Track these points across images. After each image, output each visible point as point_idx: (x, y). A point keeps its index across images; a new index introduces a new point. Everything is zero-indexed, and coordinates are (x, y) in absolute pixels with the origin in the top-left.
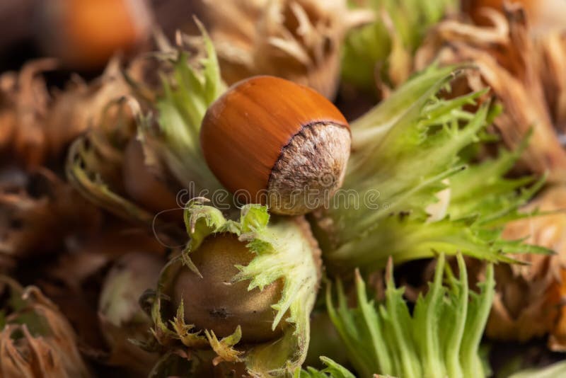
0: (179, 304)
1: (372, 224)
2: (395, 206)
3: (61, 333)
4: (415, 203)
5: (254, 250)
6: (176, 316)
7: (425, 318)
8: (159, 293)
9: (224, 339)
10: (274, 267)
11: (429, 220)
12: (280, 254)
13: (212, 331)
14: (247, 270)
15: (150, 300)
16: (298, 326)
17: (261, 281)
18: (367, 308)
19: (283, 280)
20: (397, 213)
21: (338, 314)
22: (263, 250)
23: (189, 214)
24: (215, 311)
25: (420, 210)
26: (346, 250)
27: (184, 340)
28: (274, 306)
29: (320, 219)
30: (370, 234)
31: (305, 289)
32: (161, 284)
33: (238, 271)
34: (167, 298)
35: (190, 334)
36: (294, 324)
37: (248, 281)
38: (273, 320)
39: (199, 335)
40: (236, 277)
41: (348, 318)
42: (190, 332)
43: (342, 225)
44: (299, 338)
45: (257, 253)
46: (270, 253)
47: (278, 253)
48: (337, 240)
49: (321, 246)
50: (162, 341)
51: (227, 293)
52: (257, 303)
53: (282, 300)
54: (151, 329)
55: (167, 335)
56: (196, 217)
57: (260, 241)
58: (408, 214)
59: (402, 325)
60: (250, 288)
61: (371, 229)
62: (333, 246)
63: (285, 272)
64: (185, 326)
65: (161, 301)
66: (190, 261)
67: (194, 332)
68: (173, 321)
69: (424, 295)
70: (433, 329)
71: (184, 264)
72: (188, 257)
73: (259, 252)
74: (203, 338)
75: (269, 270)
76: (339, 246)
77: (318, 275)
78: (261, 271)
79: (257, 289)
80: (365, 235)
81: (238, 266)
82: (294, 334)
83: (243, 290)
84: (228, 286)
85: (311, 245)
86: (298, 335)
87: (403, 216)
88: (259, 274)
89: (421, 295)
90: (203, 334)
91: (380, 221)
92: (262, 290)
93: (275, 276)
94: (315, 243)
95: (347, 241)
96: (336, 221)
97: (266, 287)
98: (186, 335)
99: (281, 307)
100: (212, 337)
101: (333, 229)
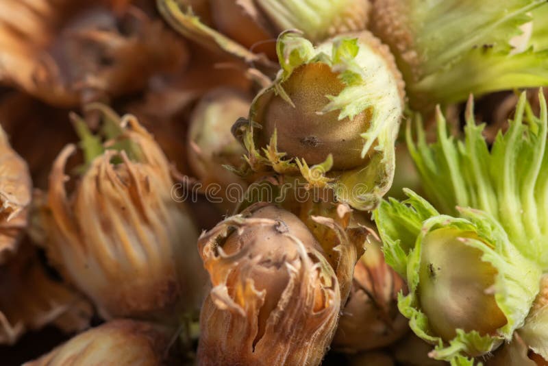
0: (272, 133)
1: (455, 57)
2: (479, 38)
3: (155, 161)
4: (498, 35)
5: (345, 81)
6: (269, 144)
7: (504, 154)
8: (252, 122)
9: (315, 166)
10: (364, 98)
11: (513, 52)
12: (367, 85)
13: (303, 159)
14: (338, 100)
15: (243, 129)
16: (385, 154)
17: (351, 111)
18: (447, 144)
19: (371, 110)
20: (480, 46)
21: (417, 148)
22: (352, 81)
23: (282, 46)
24: (306, 139)
25: (504, 42)
26: (428, 82)
27: (276, 167)
28: (363, 135)
29: (405, 52)
30: (453, 66)
31: (391, 119)
32: (254, 113)
33: (328, 101)
34: (260, 126)
35: (282, 162)
36: (382, 152)
37: (338, 112)
38: (362, 148)
39: (290, 163)
40: (327, 107)
41: (426, 153)
42: (282, 159)
43: (425, 57)
44: (387, 165)
45: (347, 84)
46: (359, 84)
47: (365, 85)
48: (420, 72)
49: (405, 78)
50: (254, 167)
51: (317, 123)
52: (346, 132)
53: (370, 130)
54: (245, 156)
55: (259, 162)
56: (289, 49)
57: (351, 72)
58: (491, 47)
59: (480, 160)
60: (341, 117)
61: (454, 61)
62: (416, 78)
63: (373, 102)
64: (277, 154)
65: (255, 129)
66: (283, 91)
67: (285, 160)
68: (266, 148)
69: (504, 132)
70: (510, 164)
71: (276, 94)
72: (281, 87)
73: (349, 83)
74: (293, 165)
75: (358, 101)
76: (421, 78)
77: (402, 106)
78: (350, 101)
79: (347, 119)
80: (448, 67)
81: (329, 96)
82: (382, 161)
83: (333, 120)
84: (320, 116)
85: (396, 78)
86: (386, 162)
87: (486, 48)
88: (348, 104)
89: (500, 132)
90: (294, 162)
91: (462, 53)
92: (352, 119)
93: (364, 106)
94: (399, 75)
95: (430, 74)
96: (420, 53)
97: (355, 116)
98: (278, 162)
99: (370, 136)
100: (303, 164)
101: (417, 62)
